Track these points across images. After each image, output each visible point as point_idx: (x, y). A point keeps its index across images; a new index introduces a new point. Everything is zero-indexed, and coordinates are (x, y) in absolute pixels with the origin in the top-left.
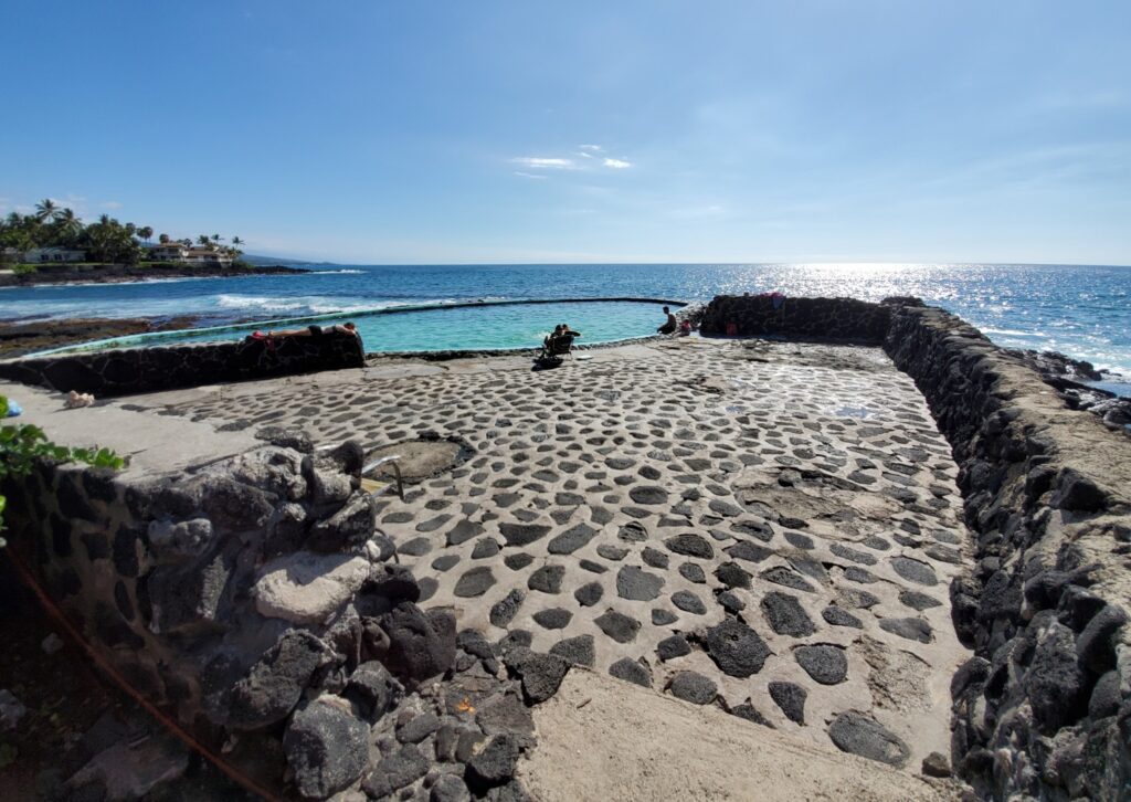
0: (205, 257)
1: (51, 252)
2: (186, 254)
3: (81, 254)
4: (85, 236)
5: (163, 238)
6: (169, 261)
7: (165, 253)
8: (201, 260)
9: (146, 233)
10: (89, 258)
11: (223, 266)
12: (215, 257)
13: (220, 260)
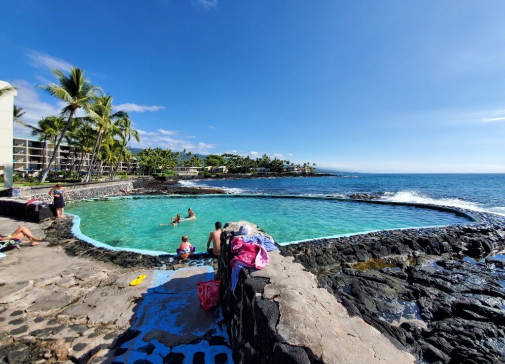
0: (302, 170)
1: (263, 169)
2: (296, 169)
3: (269, 169)
4: (271, 164)
5: (292, 164)
6: (292, 172)
7: (291, 169)
8: (301, 171)
9: (288, 163)
10: (271, 170)
11: (307, 173)
12: (305, 170)
13: (306, 171)
